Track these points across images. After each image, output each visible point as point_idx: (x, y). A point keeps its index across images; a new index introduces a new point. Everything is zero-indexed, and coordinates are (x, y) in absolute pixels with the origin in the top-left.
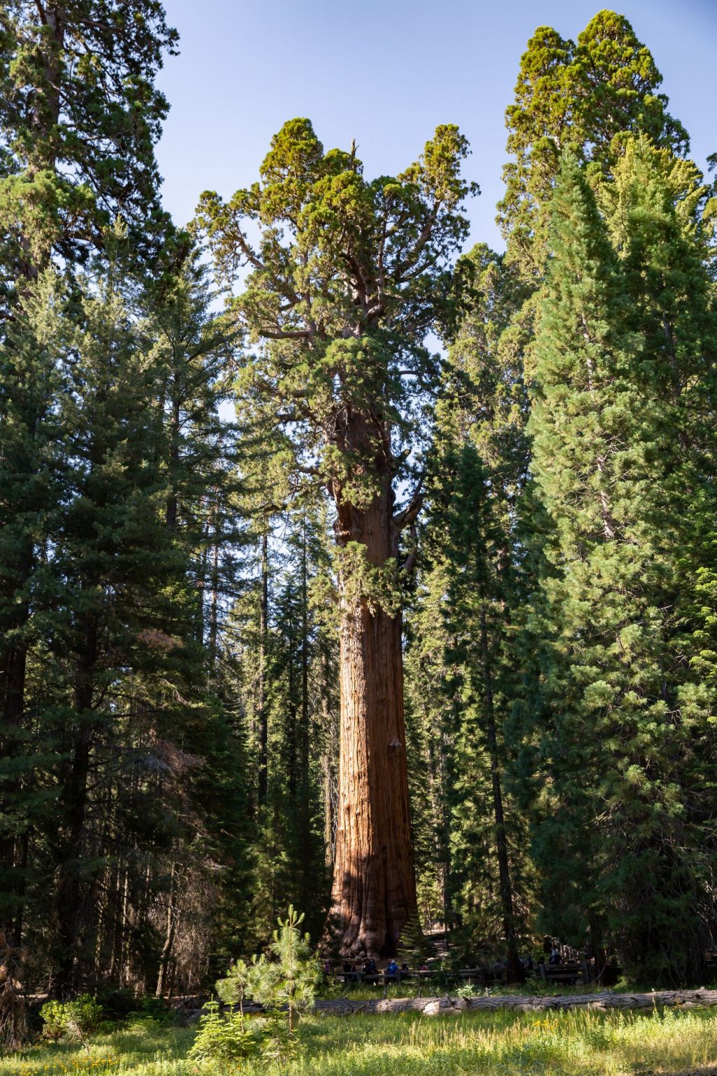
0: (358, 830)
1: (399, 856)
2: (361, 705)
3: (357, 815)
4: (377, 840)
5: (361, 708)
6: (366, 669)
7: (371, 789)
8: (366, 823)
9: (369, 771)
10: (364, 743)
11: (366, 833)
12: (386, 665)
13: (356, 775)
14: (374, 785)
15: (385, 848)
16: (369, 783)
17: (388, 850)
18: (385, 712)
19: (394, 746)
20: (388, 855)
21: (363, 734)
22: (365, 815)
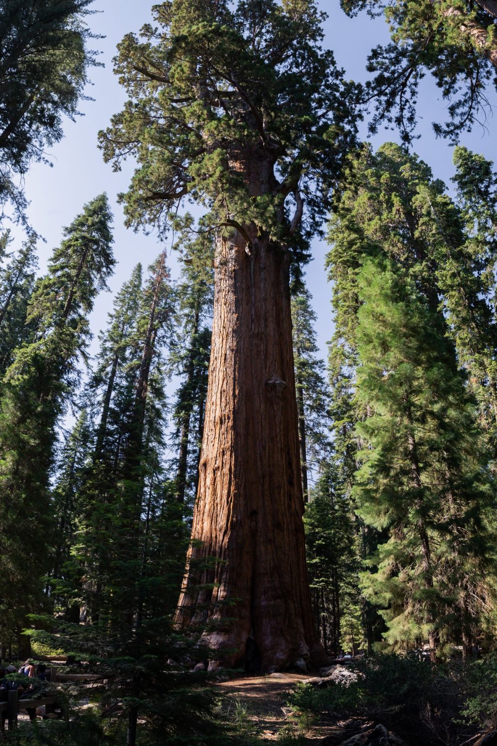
0: (215, 490)
1: (278, 526)
2: (230, 340)
3: (215, 471)
4: (242, 502)
5: (231, 343)
6: (237, 302)
7: (237, 435)
8: (226, 479)
9: (235, 412)
10: (231, 381)
11: (225, 492)
12: (265, 300)
13: (217, 419)
14: (242, 431)
15: (254, 513)
16: (234, 427)
17: (260, 516)
18: (262, 347)
19: (274, 385)
20: (260, 525)
21: (230, 371)
22: (226, 470)
